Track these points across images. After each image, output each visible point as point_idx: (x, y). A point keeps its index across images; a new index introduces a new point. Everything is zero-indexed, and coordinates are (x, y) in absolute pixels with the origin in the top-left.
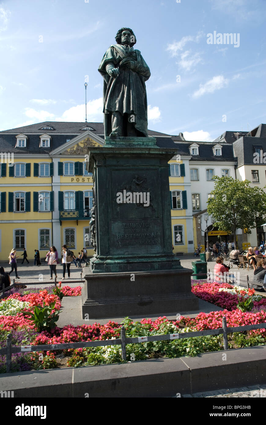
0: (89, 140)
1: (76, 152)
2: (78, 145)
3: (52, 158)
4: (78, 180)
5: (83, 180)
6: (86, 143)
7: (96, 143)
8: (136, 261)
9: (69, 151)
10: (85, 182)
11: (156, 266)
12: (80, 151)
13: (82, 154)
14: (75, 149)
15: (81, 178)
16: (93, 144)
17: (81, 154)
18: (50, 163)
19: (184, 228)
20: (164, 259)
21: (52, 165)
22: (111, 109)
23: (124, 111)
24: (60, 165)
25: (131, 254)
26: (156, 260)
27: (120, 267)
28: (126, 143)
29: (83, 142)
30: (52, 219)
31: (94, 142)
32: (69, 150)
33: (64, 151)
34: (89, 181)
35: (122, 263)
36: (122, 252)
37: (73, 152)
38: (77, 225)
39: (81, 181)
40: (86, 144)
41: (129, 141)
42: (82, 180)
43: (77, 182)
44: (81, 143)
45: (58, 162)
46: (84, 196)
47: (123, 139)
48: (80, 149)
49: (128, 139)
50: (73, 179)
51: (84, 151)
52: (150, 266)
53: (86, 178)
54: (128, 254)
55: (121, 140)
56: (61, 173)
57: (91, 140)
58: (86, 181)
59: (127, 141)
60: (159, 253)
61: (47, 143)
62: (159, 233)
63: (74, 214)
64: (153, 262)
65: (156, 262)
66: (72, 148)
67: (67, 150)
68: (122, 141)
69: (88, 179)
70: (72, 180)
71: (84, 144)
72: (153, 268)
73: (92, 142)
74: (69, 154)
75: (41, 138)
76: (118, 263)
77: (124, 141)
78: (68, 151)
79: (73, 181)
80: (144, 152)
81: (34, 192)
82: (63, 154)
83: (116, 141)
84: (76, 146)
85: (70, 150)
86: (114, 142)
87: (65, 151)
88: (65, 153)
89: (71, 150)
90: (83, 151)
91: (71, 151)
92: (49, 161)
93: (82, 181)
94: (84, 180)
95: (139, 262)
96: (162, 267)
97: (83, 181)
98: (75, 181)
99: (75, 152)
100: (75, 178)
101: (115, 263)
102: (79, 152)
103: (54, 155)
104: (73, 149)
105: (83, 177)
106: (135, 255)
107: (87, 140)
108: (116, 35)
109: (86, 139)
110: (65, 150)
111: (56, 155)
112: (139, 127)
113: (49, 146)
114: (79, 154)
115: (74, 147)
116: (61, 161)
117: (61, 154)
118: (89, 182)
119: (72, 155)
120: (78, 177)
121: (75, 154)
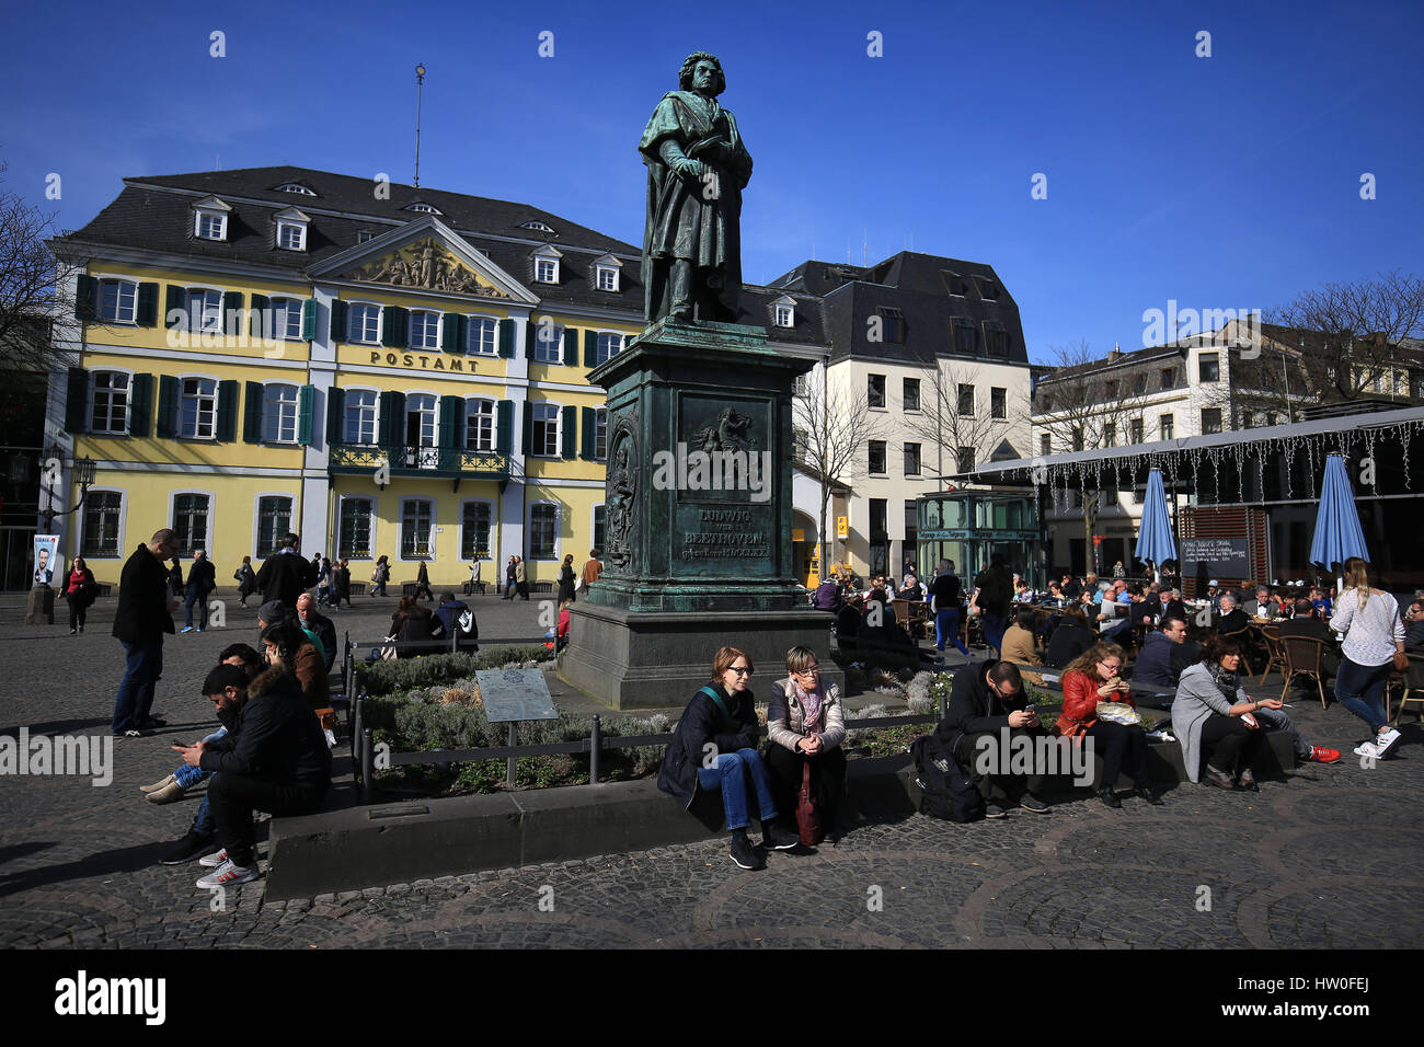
1: (391, 277)
2: (397, 255)
3: (311, 287)
4: (392, 359)
5: (408, 360)
6: (421, 253)
7: (453, 259)
8: (723, 591)
9: (367, 271)
10: (411, 367)
11: (764, 603)
12: (401, 273)
13: (409, 282)
14: (386, 266)
15: (401, 354)
16: (444, 259)
17: (403, 282)
18: (304, 300)
20: (778, 589)
21: (311, 305)
23: (703, 261)
24: (339, 307)
25: (713, 576)
26: (760, 589)
27: (693, 602)
29: (411, 248)
30: (304, 468)
31: (448, 254)
32: (367, 267)
33: (353, 268)
34: (424, 366)
35: (697, 594)
36: (695, 572)
37: (381, 274)
39: (400, 362)
40: (421, 256)
41: (713, 332)
42: (404, 360)
43: (388, 365)
44: (406, 250)
45: (333, 300)
46: (407, 409)
48: (402, 268)
51: (415, 275)
52: (750, 601)
53: (415, 357)
54: (707, 576)
56: (339, 333)
58: (417, 363)
60: (768, 576)
62: (768, 535)
63: (376, 456)
64: (758, 593)
65: (763, 594)
66: (378, 262)
67: (364, 267)
68: (698, 330)
69: (424, 359)
70: (375, 357)
71: (417, 257)
72: (756, 606)
73: (440, 250)
74: (369, 279)
75: (278, 220)
76: (689, 594)
77: (704, 331)
78: (363, 270)
79: (378, 362)
80: (749, 362)
81: (247, 382)
82: (349, 276)
84: (389, 259)
85: (370, 267)
86: (683, 332)
87: (355, 270)
89: (374, 268)
90: (412, 275)
91: (372, 272)
92: (302, 294)
93: (405, 364)
94: (411, 362)
95: (731, 593)
96: (775, 603)
97: (408, 363)
98: (383, 361)
99: (385, 275)
100: (384, 352)
101: (684, 594)
102: (398, 278)
103: (318, 275)
104: (381, 266)
105: (407, 352)
106: (721, 579)
107: (426, 246)
109: (423, 242)
110: (357, 265)
111: (326, 278)
113: (304, 247)
114: (398, 282)
115: (384, 260)
116: (344, 300)
117: (342, 276)
118: (425, 369)
119: (377, 283)
120: (391, 350)
121: (385, 282)
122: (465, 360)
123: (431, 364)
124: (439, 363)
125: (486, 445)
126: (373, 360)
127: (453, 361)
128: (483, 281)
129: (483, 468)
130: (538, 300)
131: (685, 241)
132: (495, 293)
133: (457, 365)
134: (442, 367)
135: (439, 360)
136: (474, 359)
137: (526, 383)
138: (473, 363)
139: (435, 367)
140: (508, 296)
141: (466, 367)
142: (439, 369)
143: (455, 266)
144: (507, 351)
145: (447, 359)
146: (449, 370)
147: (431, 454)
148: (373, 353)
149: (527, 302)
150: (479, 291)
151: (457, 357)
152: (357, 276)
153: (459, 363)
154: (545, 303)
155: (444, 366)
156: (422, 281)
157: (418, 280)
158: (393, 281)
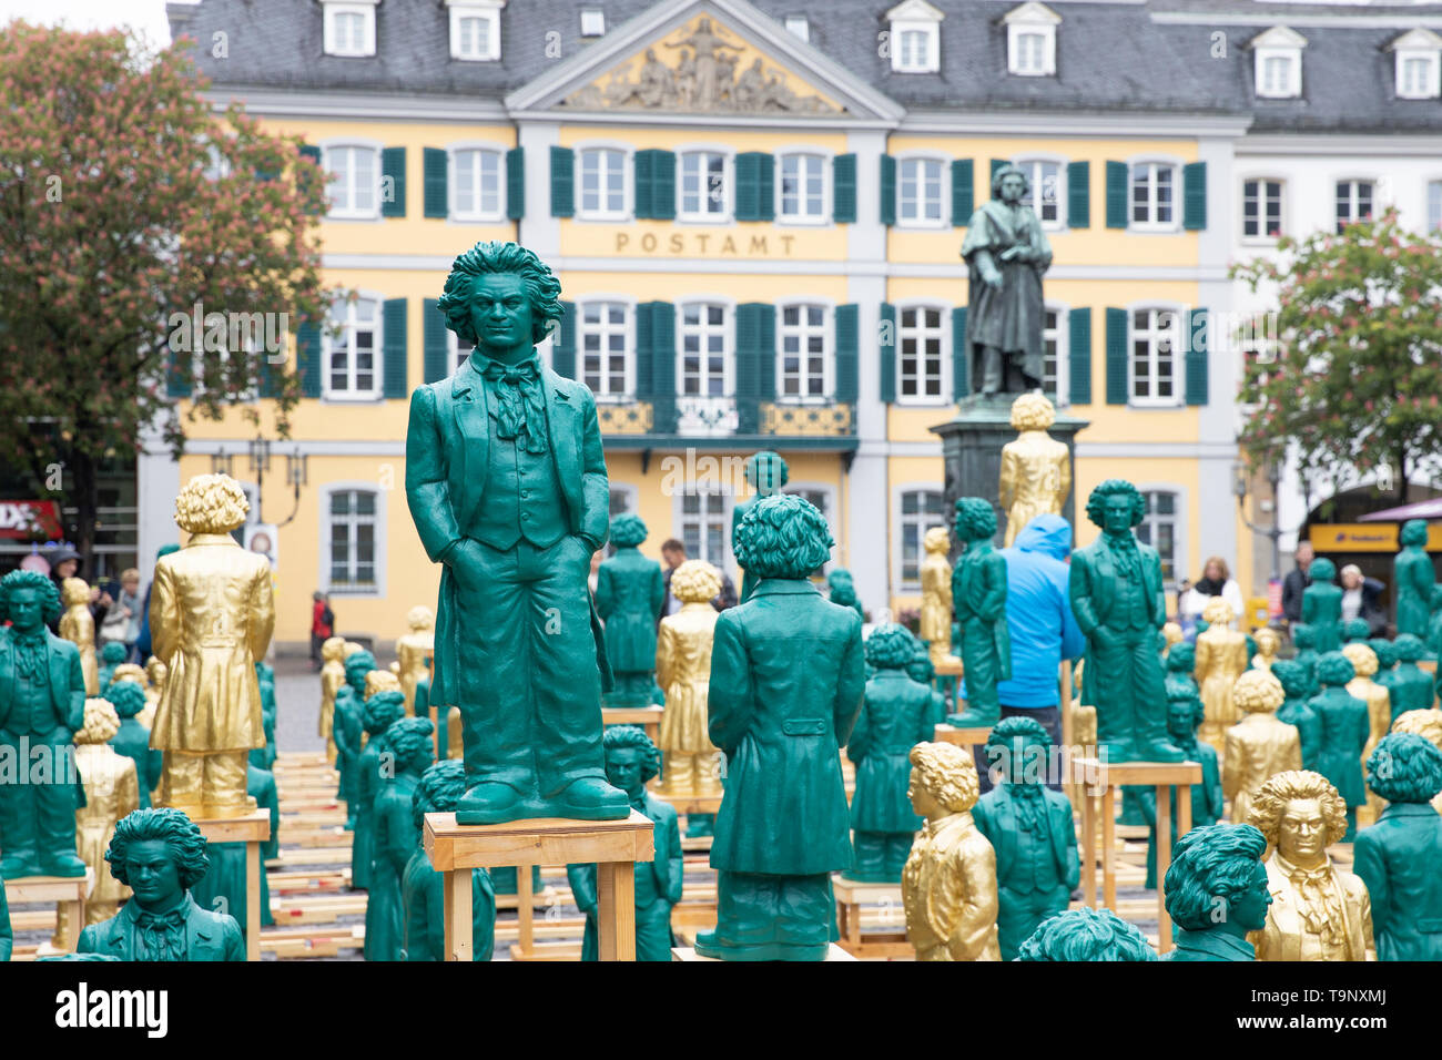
0: (709, 31)
1: (643, 96)
2: (650, 56)
3: (515, 125)
4: (649, 243)
5: (677, 242)
6: (692, 47)
7: (743, 49)
9: (604, 91)
12: (660, 87)
15: (662, 230)
18: (504, 150)
19: (1181, 504)
21: (516, 160)
23: (1006, 349)
24: (562, 161)
32: (604, 83)
33: (580, 86)
34: (703, 250)
37: (627, 94)
38: (645, 471)
39: (664, 247)
42: (669, 244)
43: (644, 253)
44: (666, 44)
45: (551, 148)
46: (682, 330)
48: (661, 78)
50: (623, 239)
51: (683, 89)
53: (689, 235)
56: (562, 204)
58: (692, 247)
61: (487, 36)
63: (633, 416)
66: (619, 71)
67: (596, 85)
69: (703, 238)
70: (622, 241)
71: (684, 54)
74: (608, 103)
75: (452, 9)
78: (598, 89)
79: (626, 251)
82: (575, 102)
85: (610, 81)
87: (583, 89)
88: (586, 101)
89: (614, 84)
90: (679, 90)
91: (612, 89)
92: (502, 141)
93: (673, 250)
94: (680, 244)
97: (677, 247)
98: (634, 247)
99: (635, 94)
100: (635, 230)
102: (655, 96)
103: (528, 109)
104: (627, 79)
105: (675, 227)
107: (699, 31)
110: (587, 81)
111: (538, 110)
113: (496, 53)
114: (657, 104)
115: (629, 68)
116: (567, 144)
117: (563, 103)
118: (706, 255)
119: (621, 108)
120: (648, 226)
121: (634, 106)
122: (772, 233)
123: (715, 246)
124: (730, 245)
125: (815, 387)
126: (620, 245)
127: (754, 240)
128: (800, 89)
129: (813, 430)
130: (899, 111)
131: (992, 333)
132: (821, 108)
133: (759, 243)
134: (733, 249)
135: (729, 239)
136: (788, 230)
137: (883, 269)
138: (788, 239)
139: (725, 249)
140: (845, 110)
141: (776, 247)
142: (729, 254)
144: (845, 209)
145: (745, 232)
146: (748, 256)
147: (725, 410)
148: (620, 236)
149: (880, 118)
150: (794, 106)
151: (761, 229)
152: (588, 100)
153: (763, 240)
154: (914, 117)
155: (737, 246)
156: (696, 97)
157: (689, 96)
158: (648, 103)
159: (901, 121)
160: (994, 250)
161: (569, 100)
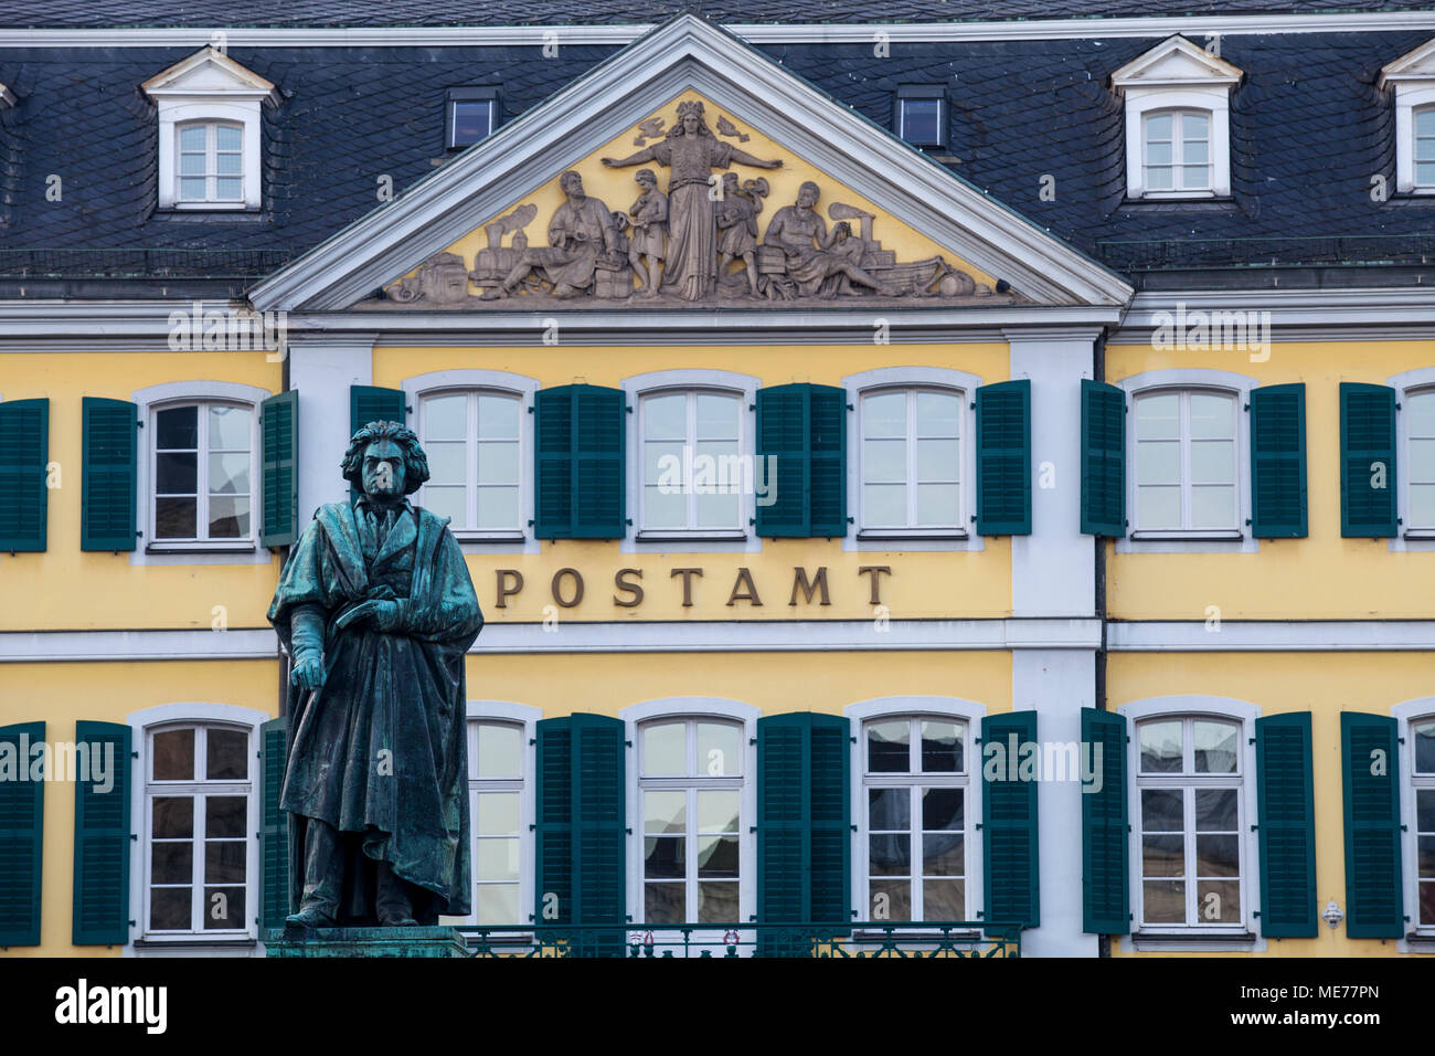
0: (702, 130)
1: (552, 273)
2: (572, 188)
4: (568, 594)
5: (628, 585)
6: (664, 164)
7: (778, 164)
9: (470, 267)
10: (642, 612)
12: (591, 255)
13: (622, 290)
14: (537, 234)
15: (598, 565)
16: (745, 174)
17: (602, 290)
18: (258, 398)
21: (281, 421)
22: (301, 804)
23: (343, 825)
28: (339, 953)
29: (624, 149)
31: (758, 149)
32: (470, 248)
33: (421, 255)
34: (687, 604)
37: (519, 271)
39: (601, 598)
40: (662, 174)
41: (351, 946)
42: (612, 590)
44: (606, 162)
45: (355, 390)
47: (328, 938)
48: (596, 234)
49: (348, 939)
50: (510, 584)
51: (643, 256)
53: (656, 572)
55: (324, 943)
57: (722, 123)
58: (662, 596)
59: (344, 946)
61: (231, 156)
66: (505, 226)
67: (454, 250)
69: (687, 575)
70: (509, 586)
71: (647, 180)
73: (734, 141)
74: (478, 292)
75: (163, 105)
78: (456, 262)
79: (517, 609)
82: (405, 293)
83: (302, 947)
84: (548, 204)
85: (483, 243)
87: (424, 263)
88: (431, 290)
89: (494, 250)
90: (633, 257)
91: (489, 262)
93: (618, 604)
94: (639, 593)
97: (629, 597)
98: (535, 601)
99: (536, 269)
100: (538, 563)
102: (580, 274)
103: (297, 311)
104: (521, 238)
105: (627, 554)
107: (679, 131)
108: (343, 458)
109: (669, 118)
110: (431, 249)
112: (413, 867)
113: (251, 192)
114: (587, 291)
115: (528, 213)
116: (388, 380)
117: (380, 295)
118: (693, 614)
119: (505, 303)
120: (567, 554)
121: (533, 296)
122: (841, 561)
123: (713, 593)
124: (746, 589)
127: (800, 575)
128: (904, 243)
130: (1121, 290)
131: (317, 790)
132: (951, 285)
133: (811, 586)
135: (744, 575)
136: (877, 556)
137: (1091, 634)
138: (875, 573)
139: (735, 597)
140: (1002, 287)
141: (849, 592)
142: (744, 610)
143: (783, 192)
144: (1004, 508)
145: (773, 565)
146: (786, 613)
148: (502, 574)
149: (1084, 305)
150: (889, 284)
151: (812, 555)
152: (434, 289)
153: (822, 575)
154: (1151, 298)
155: (762, 596)
156: (670, 274)
157: (655, 270)
158: (562, 289)
159: (1126, 310)
160: (321, 605)
161: (394, 289)
